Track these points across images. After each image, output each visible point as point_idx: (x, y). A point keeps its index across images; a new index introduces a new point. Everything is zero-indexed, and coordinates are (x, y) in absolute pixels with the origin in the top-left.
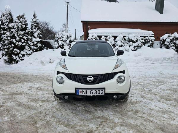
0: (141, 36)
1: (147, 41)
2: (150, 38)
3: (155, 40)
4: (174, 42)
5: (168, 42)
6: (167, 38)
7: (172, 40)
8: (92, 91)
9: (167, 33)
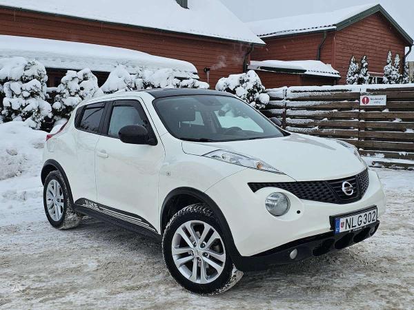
2: (197, 83)
4: (255, 97)
5: (242, 97)
6: (239, 86)
7: (252, 92)
8: (360, 219)
9: (209, 69)
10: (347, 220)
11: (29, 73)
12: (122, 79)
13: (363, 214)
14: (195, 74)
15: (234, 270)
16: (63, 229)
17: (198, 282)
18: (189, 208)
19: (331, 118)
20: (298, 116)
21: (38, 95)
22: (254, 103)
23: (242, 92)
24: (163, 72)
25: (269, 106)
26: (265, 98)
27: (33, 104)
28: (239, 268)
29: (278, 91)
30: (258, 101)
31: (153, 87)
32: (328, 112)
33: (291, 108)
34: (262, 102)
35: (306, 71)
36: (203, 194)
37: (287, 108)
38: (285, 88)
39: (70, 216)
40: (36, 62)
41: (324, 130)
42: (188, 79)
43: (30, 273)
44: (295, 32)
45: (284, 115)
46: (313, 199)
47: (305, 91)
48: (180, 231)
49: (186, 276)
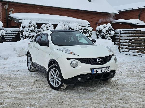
0: (80, 26)
1: (86, 31)
2: (89, 28)
3: (93, 30)
4: (109, 33)
5: (104, 32)
6: (103, 29)
7: (107, 31)
8: (102, 70)
9: (97, 23)
10: (97, 70)
11: (31, 25)
12: (61, 27)
13: (104, 69)
14: (89, 24)
15: (63, 83)
16: (31, 71)
17: (55, 86)
18: (53, 65)
19: (135, 40)
20: (124, 39)
21: (34, 31)
22: (108, 35)
23: (104, 31)
24: (75, 24)
25: (114, 36)
26: (113, 33)
27: (32, 34)
28: (64, 83)
29: (118, 30)
30: (110, 34)
31: (72, 29)
32: (134, 38)
33: (122, 36)
34: (112, 34)
35: (132, 23)
36: (55, 61)
37: (121, 36)
38: (120, 29)
39: (33, 68)
40: (33, 21)
41: (133, 44)
42: (86, 26)
43: (14, 82)
44: (131, 9)
45: (120, 39)
46: (86, 63)
47: (127, 31)
48: (51, 71)
49: (52, 85)
